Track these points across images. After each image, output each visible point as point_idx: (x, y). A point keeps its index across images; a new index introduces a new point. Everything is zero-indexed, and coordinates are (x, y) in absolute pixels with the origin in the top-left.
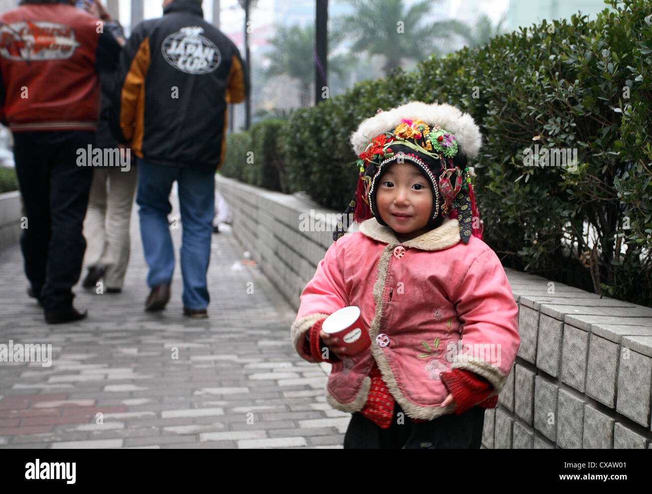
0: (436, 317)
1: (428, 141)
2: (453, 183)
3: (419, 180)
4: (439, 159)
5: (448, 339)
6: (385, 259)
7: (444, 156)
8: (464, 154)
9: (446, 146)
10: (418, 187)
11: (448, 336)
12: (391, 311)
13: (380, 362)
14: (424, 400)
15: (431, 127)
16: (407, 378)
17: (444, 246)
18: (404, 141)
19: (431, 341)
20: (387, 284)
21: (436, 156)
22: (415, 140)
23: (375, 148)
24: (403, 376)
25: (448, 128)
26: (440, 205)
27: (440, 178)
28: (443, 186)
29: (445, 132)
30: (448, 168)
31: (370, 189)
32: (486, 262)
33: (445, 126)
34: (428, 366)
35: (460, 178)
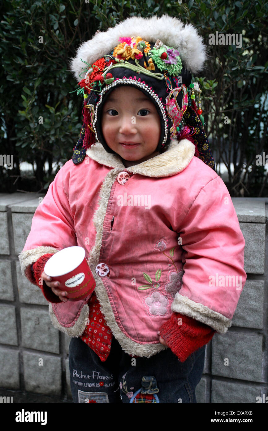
0: (159, 248)
1: (150, 60)
2: (180, 103)
3: (144, 106)
4: (164, 79)
5: (169, 270)
6: (108, 185)
7: (169, 75)
8: (189, 70)
9: (170, 64)
10: (143, 113)
11: (170, 266)
12: (111, 240)
13: (99, 293)
14: (143, 337)
15: (152, 44)
16: (126, 312)
17: (170, 173)
18: (124, 63)
19: (151, 273)
20: (108, 212)
21: (160, 76)
22: (136, 60)
23: (95, 74)
24: (122, 309)
25: (170, 42)
26: (169, 128)
27: (166, 100)
28: (170, 108)
29: (168, 48)
30: (173, 88)
31: (94, 119)
32: (213, 191)
33: (167, 40)
34: (149, 299)
35: (186, 96)
